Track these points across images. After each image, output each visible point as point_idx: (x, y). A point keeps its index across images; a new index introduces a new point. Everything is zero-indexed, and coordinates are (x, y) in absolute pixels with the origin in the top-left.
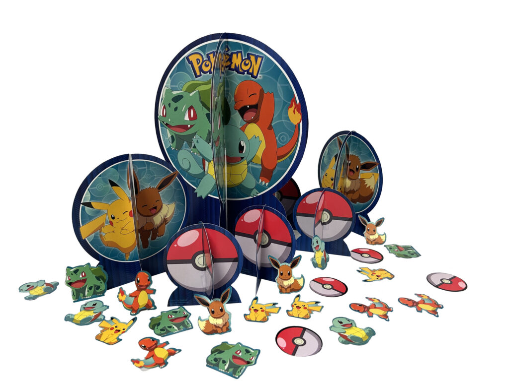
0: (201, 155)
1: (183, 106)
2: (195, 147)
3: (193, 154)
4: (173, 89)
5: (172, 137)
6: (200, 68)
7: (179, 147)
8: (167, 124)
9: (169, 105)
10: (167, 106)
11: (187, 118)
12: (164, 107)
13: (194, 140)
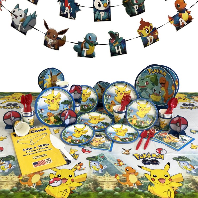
0: (149, 93)
1: (144, 81)
2: (147, 91)
3: (146, 93)
4: (142, 77)
5: (140, 89)
6: (151, 72)
7: (142, 91)
8: (139, 86)
9: (140, 81)
10: (139, 81)
11: (145, 84)
12: (138, 81)
13: (147, 89)
